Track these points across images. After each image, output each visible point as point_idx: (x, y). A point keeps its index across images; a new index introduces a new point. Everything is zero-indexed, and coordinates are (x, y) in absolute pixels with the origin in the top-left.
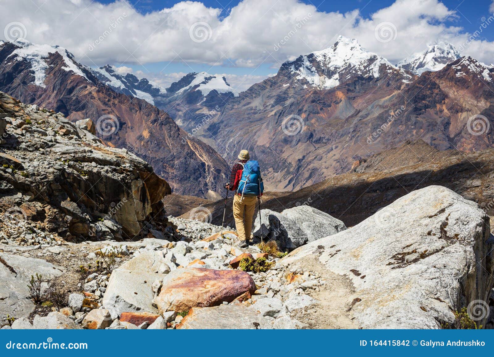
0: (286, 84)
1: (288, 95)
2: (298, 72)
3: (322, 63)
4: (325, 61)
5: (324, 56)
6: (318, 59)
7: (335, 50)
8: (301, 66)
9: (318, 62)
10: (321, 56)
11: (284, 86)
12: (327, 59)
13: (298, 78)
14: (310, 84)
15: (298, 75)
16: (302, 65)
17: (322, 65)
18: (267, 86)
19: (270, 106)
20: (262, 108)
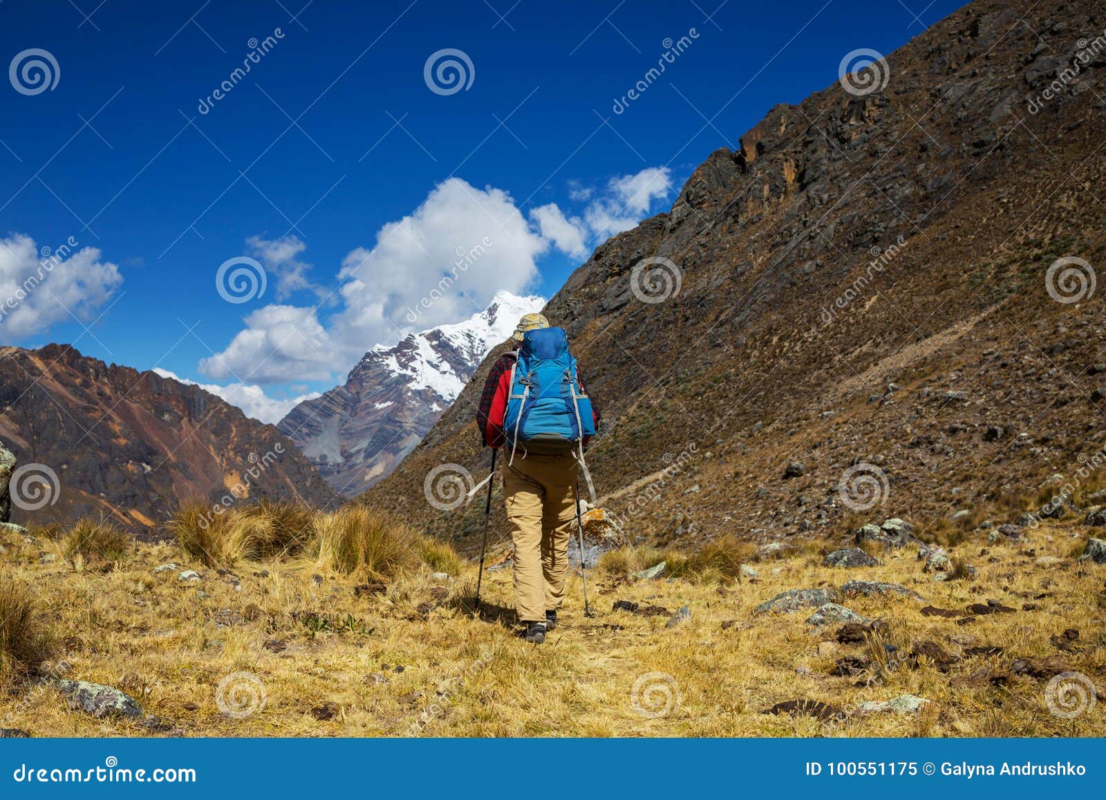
0: (385, 402)
1: (401, 427)
2: (409, 372)
3: (465, 353)
4: (472, 347)
5: (469, 336)
6: (455, 344)
7: (491, 323)
8: (413, 359)
9: (457, 349)
10: (460, 335)
11: (378, 406)
12: (476, 344)
13: (413, 386)
14: (445, 401)
15: (411, 379)
16: (417, 357)
17: (466, 356)
18: (334, 408)
19: (362, 455)
20: (340, 460)
